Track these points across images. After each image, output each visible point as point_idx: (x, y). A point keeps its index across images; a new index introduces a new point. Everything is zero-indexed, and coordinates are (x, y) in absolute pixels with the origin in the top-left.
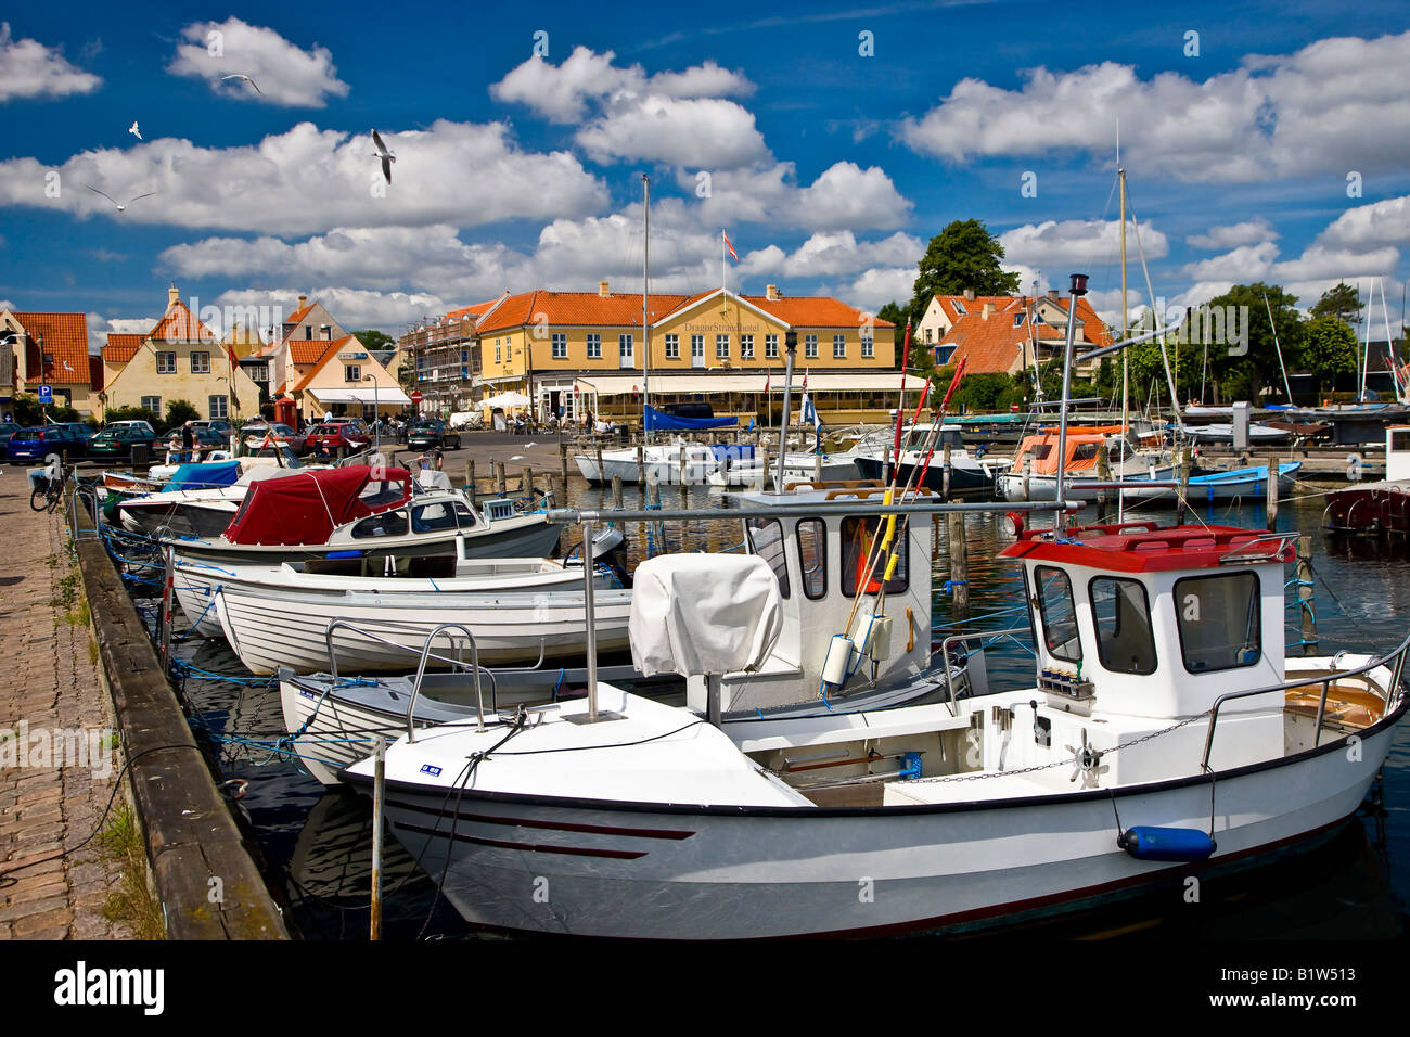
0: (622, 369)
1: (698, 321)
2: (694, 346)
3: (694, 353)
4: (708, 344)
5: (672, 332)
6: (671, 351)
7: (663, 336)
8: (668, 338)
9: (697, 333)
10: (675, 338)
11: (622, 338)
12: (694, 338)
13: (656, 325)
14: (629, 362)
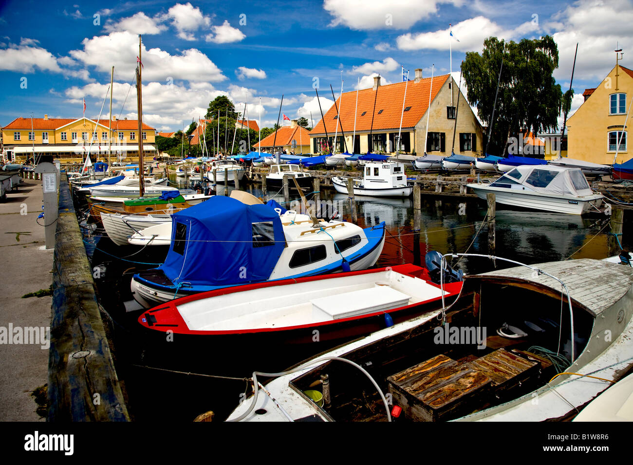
0: (43, 144)
1: (75, 128)
2: (73, 136)
3: (73, 139)
4: (79, 134)
5: (64, 132)
6: (64, 137)
7: (60, 133)
8: (62, 133)
9: (74, 132)
10: (65, 133)
11: (44, 133)
12: (73, 133)
13: (57, 129)
14: (46, 141)
